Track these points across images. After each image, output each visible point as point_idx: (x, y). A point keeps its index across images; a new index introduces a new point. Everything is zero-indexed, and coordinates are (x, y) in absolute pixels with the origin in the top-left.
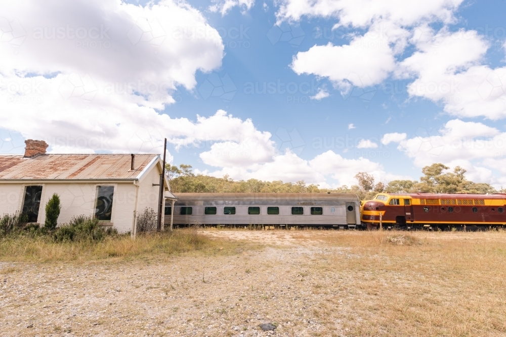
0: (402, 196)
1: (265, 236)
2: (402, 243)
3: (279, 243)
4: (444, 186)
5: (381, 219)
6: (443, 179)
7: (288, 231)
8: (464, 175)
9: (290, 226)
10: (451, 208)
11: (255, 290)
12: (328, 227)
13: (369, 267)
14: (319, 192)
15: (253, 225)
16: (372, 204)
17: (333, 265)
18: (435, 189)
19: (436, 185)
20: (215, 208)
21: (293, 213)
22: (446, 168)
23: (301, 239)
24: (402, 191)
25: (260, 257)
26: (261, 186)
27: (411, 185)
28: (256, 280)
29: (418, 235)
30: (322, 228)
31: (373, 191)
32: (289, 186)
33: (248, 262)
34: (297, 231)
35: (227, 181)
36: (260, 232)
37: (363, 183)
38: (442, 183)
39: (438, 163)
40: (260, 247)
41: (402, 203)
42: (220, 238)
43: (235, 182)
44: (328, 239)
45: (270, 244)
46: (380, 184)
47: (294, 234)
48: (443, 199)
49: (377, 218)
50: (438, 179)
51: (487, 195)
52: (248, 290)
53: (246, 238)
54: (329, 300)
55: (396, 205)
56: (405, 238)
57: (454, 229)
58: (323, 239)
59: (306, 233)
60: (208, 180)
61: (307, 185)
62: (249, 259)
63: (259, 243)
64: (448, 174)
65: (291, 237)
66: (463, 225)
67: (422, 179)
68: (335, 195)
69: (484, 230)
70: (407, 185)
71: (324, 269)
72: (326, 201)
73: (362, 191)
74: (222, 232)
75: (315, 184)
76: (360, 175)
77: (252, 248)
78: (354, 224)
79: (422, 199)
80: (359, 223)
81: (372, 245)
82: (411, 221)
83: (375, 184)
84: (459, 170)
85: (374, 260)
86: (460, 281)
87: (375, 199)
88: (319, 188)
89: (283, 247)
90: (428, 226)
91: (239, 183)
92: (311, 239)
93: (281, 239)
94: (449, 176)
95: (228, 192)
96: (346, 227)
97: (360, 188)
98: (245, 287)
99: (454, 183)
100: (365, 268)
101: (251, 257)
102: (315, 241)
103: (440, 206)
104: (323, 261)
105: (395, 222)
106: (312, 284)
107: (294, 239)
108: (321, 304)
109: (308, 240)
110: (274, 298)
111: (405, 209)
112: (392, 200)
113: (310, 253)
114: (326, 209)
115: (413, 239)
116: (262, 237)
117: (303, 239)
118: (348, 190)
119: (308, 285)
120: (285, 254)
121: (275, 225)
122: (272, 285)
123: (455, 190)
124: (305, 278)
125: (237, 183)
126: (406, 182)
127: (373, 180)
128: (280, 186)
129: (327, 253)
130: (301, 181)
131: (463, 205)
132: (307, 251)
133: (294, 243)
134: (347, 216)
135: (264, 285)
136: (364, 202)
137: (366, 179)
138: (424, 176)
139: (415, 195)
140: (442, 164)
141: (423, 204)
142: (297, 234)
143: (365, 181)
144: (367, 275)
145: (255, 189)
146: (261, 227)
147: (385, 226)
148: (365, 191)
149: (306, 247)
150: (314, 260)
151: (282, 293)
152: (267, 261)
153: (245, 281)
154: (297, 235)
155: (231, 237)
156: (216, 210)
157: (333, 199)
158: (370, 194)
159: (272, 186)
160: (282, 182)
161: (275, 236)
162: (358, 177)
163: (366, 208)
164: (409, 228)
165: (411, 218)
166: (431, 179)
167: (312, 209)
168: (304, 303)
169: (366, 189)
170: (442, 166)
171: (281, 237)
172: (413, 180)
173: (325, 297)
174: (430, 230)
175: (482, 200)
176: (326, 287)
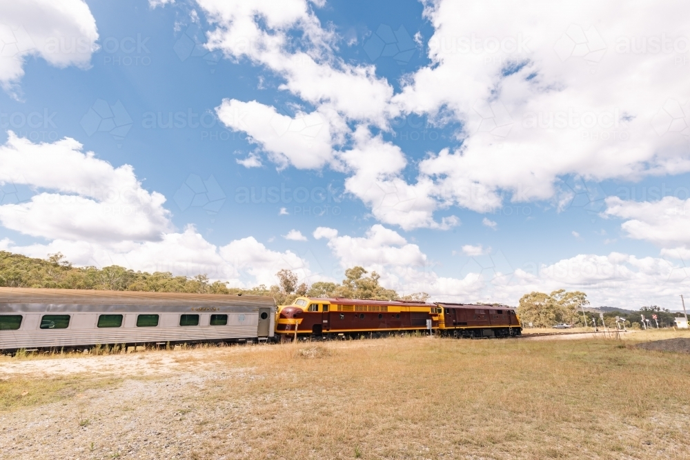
0: (323, 300)
1: (125, 363)
2: (313, 356)
3: (150, 372)
4: (362, 291)
5: (296, 328)
6: (362, 283)
7: (169, 351)
8: (378, 280)
9: (173, 343)
10: (363, 314)
11: (97, 449)
12: (231, 342)
13: (273, 388)
14: (227, 293)
15: (103, 346)
16: (290, 310)
17: (229, 392)
18: (354, 293)
19: (355, 288)
20: (21, 317)
21: (182, 324)
22: (365, 272)
23: (188, 363)
24: (324, 295)
25: (112, 397)
26: (130, 279)
27: (333, 288)
28: (99, 435)
29: (331, 345)
30: (222, 344)
31: (295, 294)
32: (181, 282)
33: (85, 409)
34: (183, 351)
35: (56, 265)
36: (117, 356)
37: (285, 283)
38: (360, 288)
39: (359, 266)
40: (113, 382)
41: (320, 310)
42: (23, 374)
43: (76, 269)
44: (230, 358)
45: (135, 374)
46: (303, 285)
47: (179, 356)
48: (357, 305)
49: (293, 327)
50: (357, 283)
51: (390, 302)
52: (83, 452)
53: (85, 370)
54: (215, 437)
55: (315, 311)
56: (317, 349)
57: (363, 337)
58: (221, 359)
59: (198, 353)
60: (7, 261)
61: (211, 282)
62: (89, 404)
63: (113, 375)
64: (366, 278)
65: (174, 360)
66: (370, 332)
67: (344, 282)
68: (247, 298)
69: (384, 337)
70: (329, 288)
71: (216, 400)
72: (234, 305)
73: (283, 293)
74: (30, 362)
75: (223, 281)
76: (283, 273)
77: (97, 386)
78: (266, 337)
79: (339, 304)
80: (272, 334)
81: (282, 361)
82: (328, 330)
83: (298, 285)
84: (375, 275)
85: (280, 379)
86: (354, 389)
87: (294, 305)
88: (228, 287)
89: (157, 377)
90: (342, 334)
91: (84, 271)
92: (205, 361)
93: (155, 365)
94: (367, 280)
95: (54, 286)
96: (256, 341)
97: (281, 290)
98: (77, 449)
99: (370, 289)
100: (268, 390)
101: (92, 401)
102: (210, 364)
103: (354, 313)
104: (217, 389)
105: (311, 331)
106: (195, 422)
107: (178, 364)
108: (203, 444)
109: (199, 362)
110: (131, 453)
111: (323, 316)
112: (311, 305)
113: (200, 380)
114: (233, 318)
115: (325, 350)
116: (119, 366)
117: (192, 362)
118: (265, 291)
119: (188, 424)
120: (160, 387)
121: (147, 344)
122: (130, 436)
123: (370, 295)
124: (186, 416)
125: (80, 270)
126: (329, 285)
127: (296, 279)
128: (166, 280)
129: (224, 378)
130: (202, 274)
131: (372, 311)
132: (196, 379)
133: (176, 369)
134: (259, 327)
135: (115, 439)
136: (282, 308)
137: (288, 277)
138: (346, 279)
139: (334, 300)
140: (363, 267)
141: (339, 311)
142: (184, 355)
143: (288, 281)
144: (268, 398)
145: (118, 283)
146: (120, 349)
147: (300, 336)
148: (286, 293)
149: (195, 373)
150: (203, 390)
151: (146, 442)
152: (125, 402)
153: (76, 439)
154: (183, 357)
155: (49, 371)
156: (20, 322)
157: (244, 303)
158: (291, 298)
159: (152, 280)
160: (171, 274)
161: (143, 362)
162: (281, 275)
163: (282, 316)
164: (324, 338)
165: (328, 327)
166: (352, 282)
167: (213, 317)
168: (180, 448)
169: (287, 291)
170: (363, 270)
171: (157, 363)
172: (336, 283)
173: (211, 434)
174: (343, 339)
175: (386, 306)
176: (214, 422)
